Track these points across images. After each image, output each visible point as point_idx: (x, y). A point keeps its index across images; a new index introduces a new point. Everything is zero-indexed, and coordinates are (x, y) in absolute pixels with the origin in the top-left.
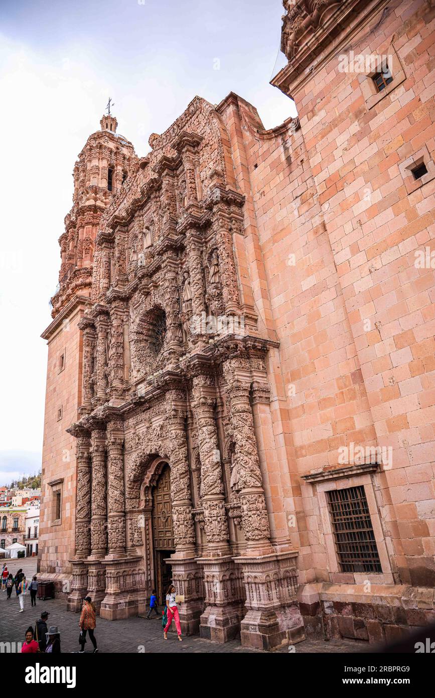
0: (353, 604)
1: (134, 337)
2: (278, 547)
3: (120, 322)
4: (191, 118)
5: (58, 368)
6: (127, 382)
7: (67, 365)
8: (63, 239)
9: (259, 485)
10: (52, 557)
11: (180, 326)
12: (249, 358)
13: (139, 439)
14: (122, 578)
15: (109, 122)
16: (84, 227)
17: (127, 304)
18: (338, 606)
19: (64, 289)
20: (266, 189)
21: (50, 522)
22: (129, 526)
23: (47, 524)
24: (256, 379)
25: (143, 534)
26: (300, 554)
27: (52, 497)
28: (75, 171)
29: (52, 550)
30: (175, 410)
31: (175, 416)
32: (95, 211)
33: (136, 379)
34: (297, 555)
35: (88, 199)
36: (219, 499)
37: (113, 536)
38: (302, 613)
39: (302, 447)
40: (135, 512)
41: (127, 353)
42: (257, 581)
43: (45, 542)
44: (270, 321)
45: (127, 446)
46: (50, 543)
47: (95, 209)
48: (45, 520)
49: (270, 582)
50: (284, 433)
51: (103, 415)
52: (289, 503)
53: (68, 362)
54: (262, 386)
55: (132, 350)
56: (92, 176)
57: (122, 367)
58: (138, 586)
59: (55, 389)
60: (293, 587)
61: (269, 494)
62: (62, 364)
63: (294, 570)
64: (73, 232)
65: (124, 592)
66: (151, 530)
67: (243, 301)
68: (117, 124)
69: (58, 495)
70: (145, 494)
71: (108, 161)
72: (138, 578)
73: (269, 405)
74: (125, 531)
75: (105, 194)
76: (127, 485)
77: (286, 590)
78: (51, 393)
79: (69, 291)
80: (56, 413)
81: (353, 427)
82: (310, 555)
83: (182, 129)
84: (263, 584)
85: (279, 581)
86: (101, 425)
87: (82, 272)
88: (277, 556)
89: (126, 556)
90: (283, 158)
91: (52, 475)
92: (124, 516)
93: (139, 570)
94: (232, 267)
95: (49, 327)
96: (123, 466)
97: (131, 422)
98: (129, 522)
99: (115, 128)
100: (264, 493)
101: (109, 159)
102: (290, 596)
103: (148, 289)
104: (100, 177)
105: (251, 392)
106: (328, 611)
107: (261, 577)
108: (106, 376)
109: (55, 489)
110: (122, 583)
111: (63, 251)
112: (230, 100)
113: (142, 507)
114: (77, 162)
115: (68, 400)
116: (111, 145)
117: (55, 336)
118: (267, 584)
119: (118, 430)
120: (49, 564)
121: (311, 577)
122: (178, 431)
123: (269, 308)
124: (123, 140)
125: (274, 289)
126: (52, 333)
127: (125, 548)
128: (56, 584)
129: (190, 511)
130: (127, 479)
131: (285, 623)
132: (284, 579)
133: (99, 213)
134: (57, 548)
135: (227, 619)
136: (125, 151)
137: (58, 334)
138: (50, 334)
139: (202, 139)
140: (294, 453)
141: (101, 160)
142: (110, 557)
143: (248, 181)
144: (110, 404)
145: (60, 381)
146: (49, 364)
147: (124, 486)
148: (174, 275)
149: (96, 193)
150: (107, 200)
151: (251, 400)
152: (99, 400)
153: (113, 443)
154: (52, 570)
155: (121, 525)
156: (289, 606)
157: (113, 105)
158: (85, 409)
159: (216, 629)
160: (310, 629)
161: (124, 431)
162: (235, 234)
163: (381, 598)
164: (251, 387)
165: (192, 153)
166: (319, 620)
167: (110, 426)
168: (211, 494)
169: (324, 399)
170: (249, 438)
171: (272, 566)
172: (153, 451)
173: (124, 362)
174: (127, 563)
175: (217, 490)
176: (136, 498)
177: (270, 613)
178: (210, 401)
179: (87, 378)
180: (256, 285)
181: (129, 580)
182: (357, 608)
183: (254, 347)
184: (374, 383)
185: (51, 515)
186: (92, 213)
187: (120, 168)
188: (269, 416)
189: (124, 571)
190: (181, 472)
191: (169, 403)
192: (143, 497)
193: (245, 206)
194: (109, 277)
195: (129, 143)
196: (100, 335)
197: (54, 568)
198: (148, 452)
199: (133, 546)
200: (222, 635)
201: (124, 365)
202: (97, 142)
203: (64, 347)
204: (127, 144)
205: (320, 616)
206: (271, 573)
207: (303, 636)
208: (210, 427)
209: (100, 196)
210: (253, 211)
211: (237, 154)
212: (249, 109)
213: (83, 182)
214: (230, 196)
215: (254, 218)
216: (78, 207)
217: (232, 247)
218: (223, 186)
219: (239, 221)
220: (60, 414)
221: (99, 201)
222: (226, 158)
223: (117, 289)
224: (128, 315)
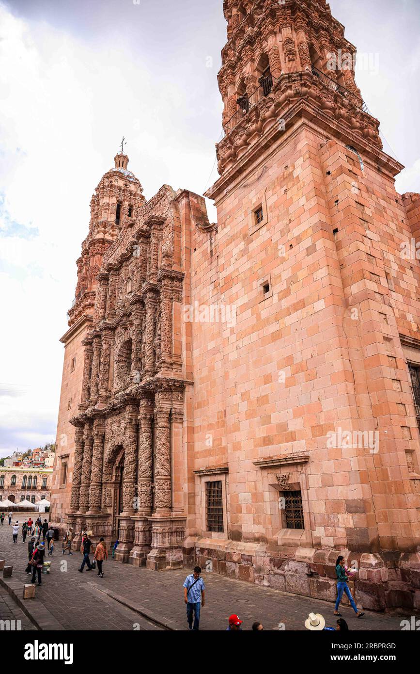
0: (208, 549)
1: (116, 358)
2: (174, 513)
3: (108, 346)
4: (161, 199)
5: (70, 368)
6: (110, 391)
7: (76, 367)
8: (79, 262)
9: (167, 474)
10: (59, 511)
11: (140, 360)
12: (172, 392)
13: (113, 434)
14: (95, 527)
15: (122, 160)
16: (94, 256)
17: (114, 333)
18: (202, 550)
19: (77, 305)
20: (198, 270)
21: (59, 485)
22: (104, 493)
23: (57, 486)
24: (175, 406)
25: (113, 499)
26: (188, 518)
27: (61, 466)
28: (91, 203)
29: (59, 506)
30: (130, 419)
31: (130, 423)
32: (103, 243)
33: (115, 390)
34: (185, 519)
35: (99, 232)
36: (148, 480)
37: (92, 499)
38: (183, 554)
39: (198, 452)
40: (109, 483)
41: (111, 370)
42: (158, 532)
43: (55, 499)
44: (190, 367)
45: (106, 437)
46: (58, 501)
47: (103, 241)
48: (56, 483)
49: (165, 533)
50: (188, 442)
51: (90, 415)
52: (185, 487)
53: (77, 364)
54: (178, 411)
55: (114, 367)
56: (103, 211)
57: (107, 380)
58: (106, 534)
59: (67, 384)
60: (180, 538)
61: (173, 481)
62: (73, 366)
63: (183, 528)
64: (87, 258)
65: (97, 536)
66: (118, 497)
67: (173, 352)
68: (128, 161)
69: (65, 465)
70: (116, 471)
71: (117, 197)
72: (107, 528)
73: (182, 423)
74: (101, 496)
75: (113, 227)
76: (104, 464)
77: (174, 539)
78: (65, 387)
79: (80, 309)
80: (67, 403)
81: (221, 445)
82: (194, 520)
83: (155, 205)
84: (160, 533)
85: (171, 533)
86: (90, 420)
87: (90, 294)
88: (171, 518)
89: (100, 513)
90: (209, 251)
91: (62, 450)
92: (101, 486)
93: (108, 523)
94: (168, 328)
95: (66, 335)
96: (103, 451)
97: (109, 420)
98: (104, 490)
99: (126, 164)
100: (171, 480)
101: (118, 196)
102: (177, 542)
103: (126, 325)
104: (110, 212)
105: (170, 415)
106: (198, 553)
107: (160, 530)
108: (97, 385)
109: (64, 461)
110: (95, 530)
111: (79, 272)
112: (184, 194)
113: (113, 481)
114: (93, 195)
115: (75, 394)
116: (121, 183)
117: (70, 342)
118: (163, 534)
119: (101, 425)
120: (57, 516)
121: (193, 533)
122: (131, 433)
123: (190, 357)
124: (131, 177)
125: (195, 344)
126: (68, 339)
127: (99, 508)
128: (60, 530)
129: (134, 487)
130: (104, 460)
131: (171, 557)
132: (174, 532)
133: (106, 245)
134: (62, 504)
135: (143, 554)
136: (132, 187)
137: (72, 340)
138: (66, 339)
139: (165, 219)
140: (192, 456)
141: (111, 197)
142: (89, 513)
143: (189, 261)
144: (96, 407)
145: (71, 378)
146: (65, 363)
147: (102, 465)
148: (139, 321)
149: (105, 227)
150: (114, 232)
151: (170, 420)
152: (92, 402)
153: (97, 435)
154: (58, 521)
155: (98, 492)
156: (176, 548)
157: (126, 143)
158: (83, 406)
159: (136, 559)
160: (186, 562)
161: (105, 427)
162: (174, 302)
163: (220, 546)
164: (171, 411)
165: (158, 230)
166: (192, 558)
167: (96, 422)
168: (143, 477)
169: (211, 424)
170: (164, 444)
171: (168, 524)
172: (120, 444)
173: (108, 376)
174: (100, 517)
175: (147, 475)
176: (110, 474)
177: (162, 550)
178: (148, 417)
179: (86, 383)
180: (184, 340)
181: (101, 529)
182: (210, 551)
183: (175, 385)
184: (231, 420)
185: (59, 481)
186: (101, 244)
187: (126, 203)
188: (181, 430)
189: (97, 523)
190: (130, 460)
191: (127, 414)
192: (114, 474)
193: (184, 280)
194: (105, 308)
195: (136, 179)
196: (95, 352)
197: (60, 519)
198: (117, 444)
199: (105, 506)
200: (138, 562)
201: (108, 378)
202: (110, 180)
203: (75, 353)
204: (135, 181)
205: (193, 555)
206: (167, 528)
207: (181, 566)
208: (147, 434)
209: (108, 229)
210: (190, 284)
211: (183, 239)
212: (198, 201)
213: (97, 214)
214: (173, 275)
215: (189, 290)
216: (91, 237)
217: (171, 312)
218: (170, 266)
219: (179, 292)
220: (69, 405)
221: (107, 234)
222: (176, 242)
223: (107, 321)
224: (114, 341)
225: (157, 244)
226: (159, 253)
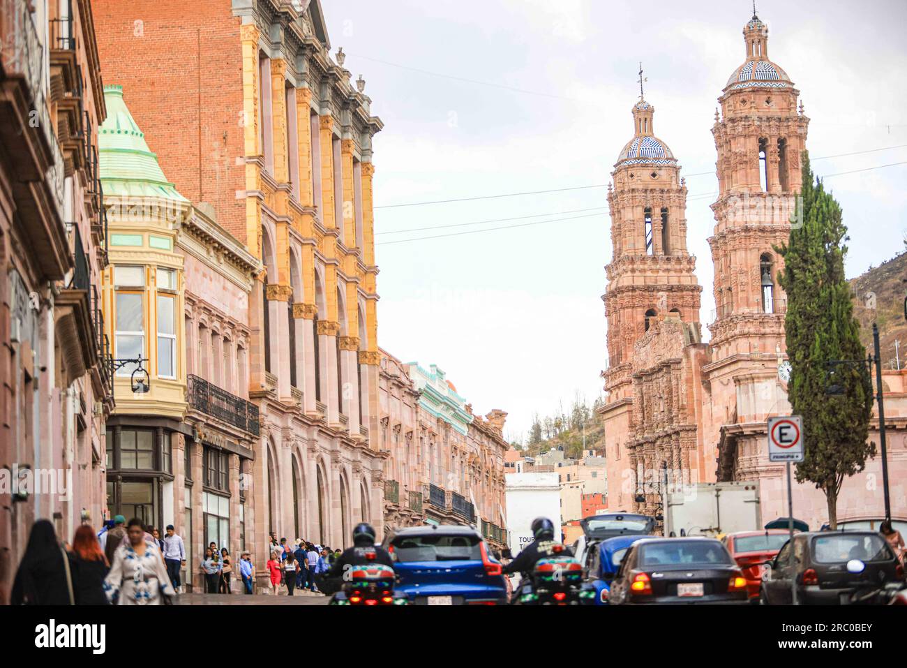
5: (615, 454)
7: (622, 457)
8: (606, 300)
16: (624, 308)
19: (613, 373)
53: (623, 454)
56: (628, 233)
59: (614, 472)
62: (618, 453)
71: (643, 207)
75: (643, 260)
79: (617, 382)
87: (626, 368)
99: (651, 124)
101: (644, 203)
104: (636, 234)
111: (608, 315)
114: (610, 185)
117: (610, 418)
126: (607, 412)
137: (612, 418)
141: (635, 208)
143: (700, 413)
145: (618, 468)
149: (632, 261)
165: (676, 370)
187: (657, 211)
193: (697, 431)
202: (629, 173)
203: (618, 437)
204: (669, 163)
209: (638, 265)
210: (701, 434)
211: (694, 389)
212: (705, 351)
213: (619, 227)
214: (687, 428)
215: (701, 440)
216: (617, 268)
217: (688, 459)
218: (685, 418)
219: (693, 442)
220: (620, 501)
221: (637, 273)
222: (690, 395)
223: (646, 435)
224: (655, 455)
225: (677, 385)
226: (680, 393)
